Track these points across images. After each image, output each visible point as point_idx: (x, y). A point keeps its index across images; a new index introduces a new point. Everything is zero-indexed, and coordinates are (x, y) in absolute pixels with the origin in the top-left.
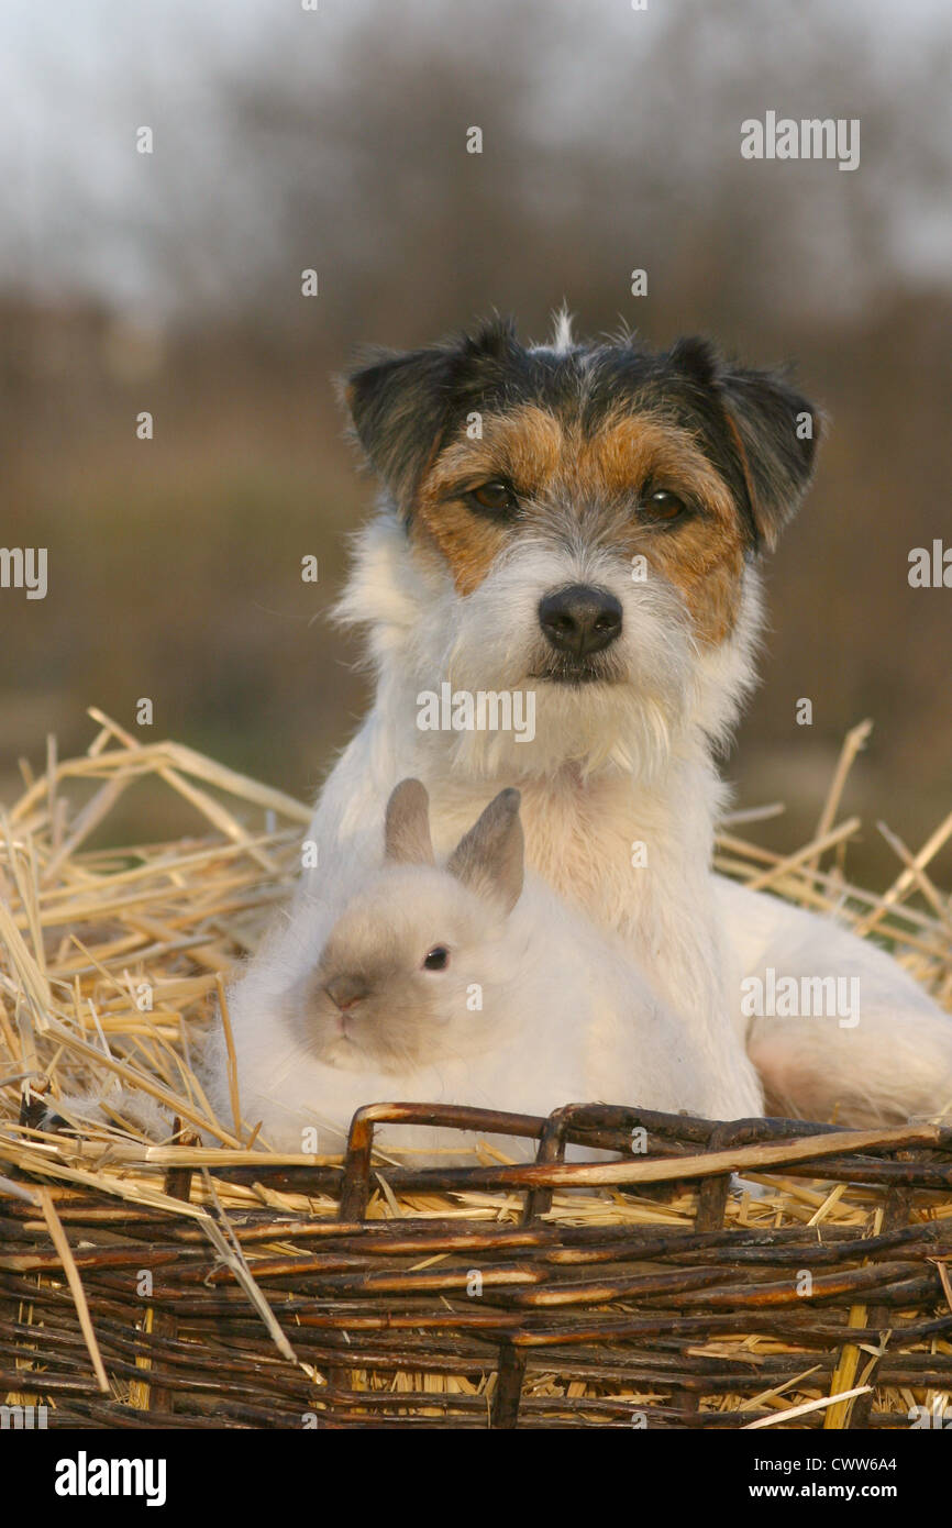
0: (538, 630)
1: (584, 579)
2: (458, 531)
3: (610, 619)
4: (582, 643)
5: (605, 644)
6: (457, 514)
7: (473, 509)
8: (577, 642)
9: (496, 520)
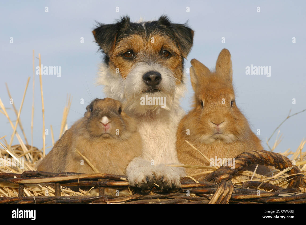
0: (143, 82)
1: (152, 70)
2: (121, 64)
3: (158, 77)
4: (153, 83)
5: (158, 83)
6: (121, 60)
7: (124, 58)
8: (152, 83)
9: (130, 60)
